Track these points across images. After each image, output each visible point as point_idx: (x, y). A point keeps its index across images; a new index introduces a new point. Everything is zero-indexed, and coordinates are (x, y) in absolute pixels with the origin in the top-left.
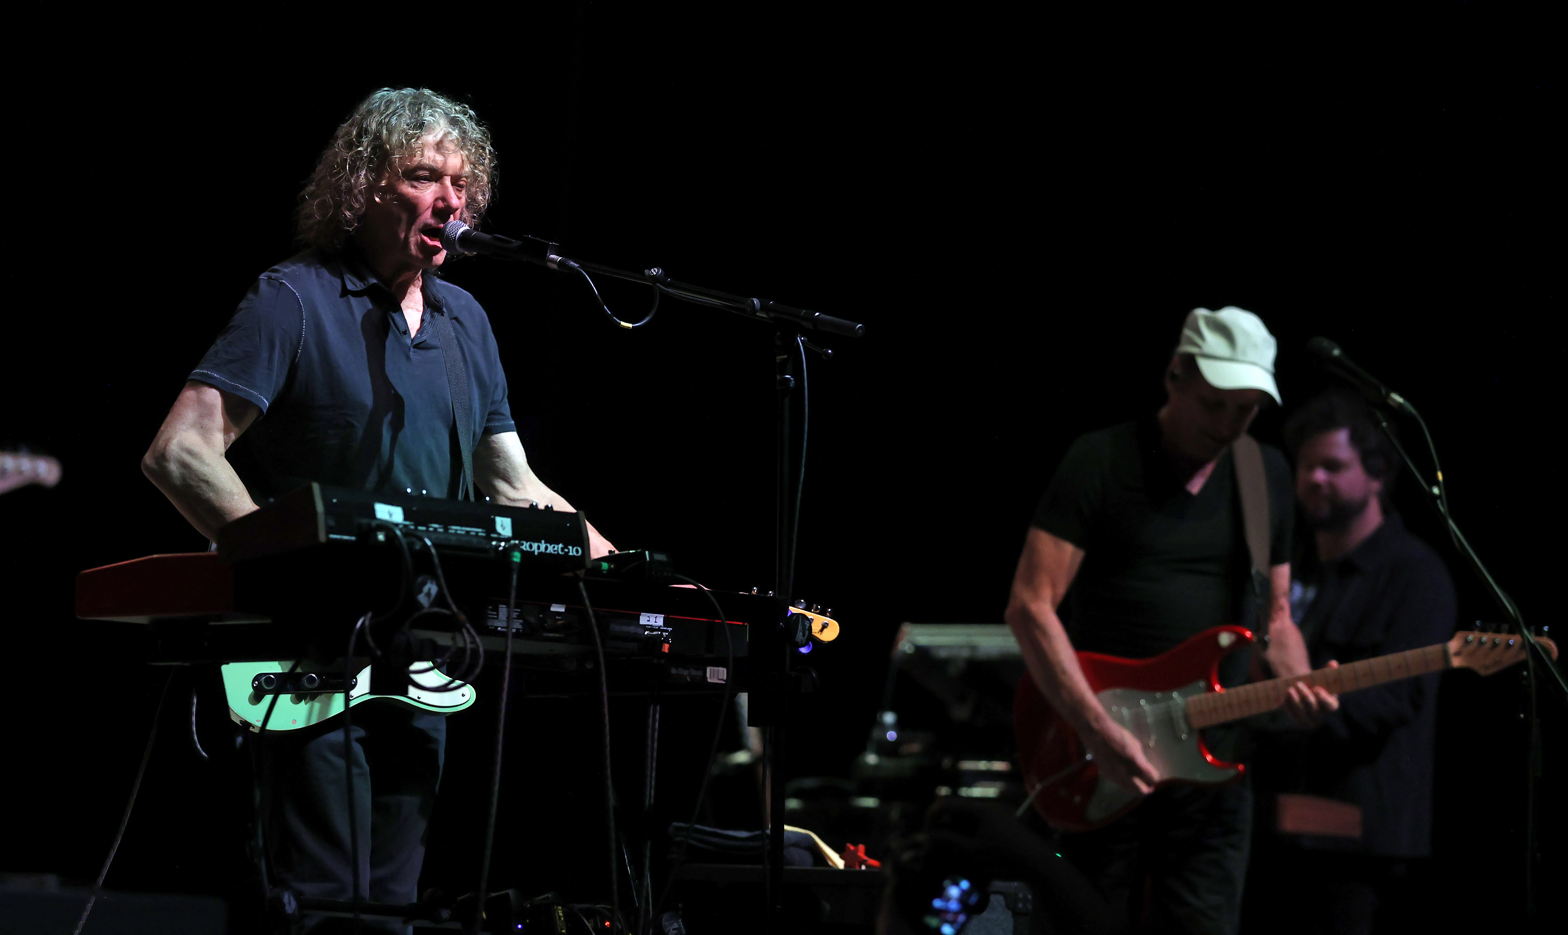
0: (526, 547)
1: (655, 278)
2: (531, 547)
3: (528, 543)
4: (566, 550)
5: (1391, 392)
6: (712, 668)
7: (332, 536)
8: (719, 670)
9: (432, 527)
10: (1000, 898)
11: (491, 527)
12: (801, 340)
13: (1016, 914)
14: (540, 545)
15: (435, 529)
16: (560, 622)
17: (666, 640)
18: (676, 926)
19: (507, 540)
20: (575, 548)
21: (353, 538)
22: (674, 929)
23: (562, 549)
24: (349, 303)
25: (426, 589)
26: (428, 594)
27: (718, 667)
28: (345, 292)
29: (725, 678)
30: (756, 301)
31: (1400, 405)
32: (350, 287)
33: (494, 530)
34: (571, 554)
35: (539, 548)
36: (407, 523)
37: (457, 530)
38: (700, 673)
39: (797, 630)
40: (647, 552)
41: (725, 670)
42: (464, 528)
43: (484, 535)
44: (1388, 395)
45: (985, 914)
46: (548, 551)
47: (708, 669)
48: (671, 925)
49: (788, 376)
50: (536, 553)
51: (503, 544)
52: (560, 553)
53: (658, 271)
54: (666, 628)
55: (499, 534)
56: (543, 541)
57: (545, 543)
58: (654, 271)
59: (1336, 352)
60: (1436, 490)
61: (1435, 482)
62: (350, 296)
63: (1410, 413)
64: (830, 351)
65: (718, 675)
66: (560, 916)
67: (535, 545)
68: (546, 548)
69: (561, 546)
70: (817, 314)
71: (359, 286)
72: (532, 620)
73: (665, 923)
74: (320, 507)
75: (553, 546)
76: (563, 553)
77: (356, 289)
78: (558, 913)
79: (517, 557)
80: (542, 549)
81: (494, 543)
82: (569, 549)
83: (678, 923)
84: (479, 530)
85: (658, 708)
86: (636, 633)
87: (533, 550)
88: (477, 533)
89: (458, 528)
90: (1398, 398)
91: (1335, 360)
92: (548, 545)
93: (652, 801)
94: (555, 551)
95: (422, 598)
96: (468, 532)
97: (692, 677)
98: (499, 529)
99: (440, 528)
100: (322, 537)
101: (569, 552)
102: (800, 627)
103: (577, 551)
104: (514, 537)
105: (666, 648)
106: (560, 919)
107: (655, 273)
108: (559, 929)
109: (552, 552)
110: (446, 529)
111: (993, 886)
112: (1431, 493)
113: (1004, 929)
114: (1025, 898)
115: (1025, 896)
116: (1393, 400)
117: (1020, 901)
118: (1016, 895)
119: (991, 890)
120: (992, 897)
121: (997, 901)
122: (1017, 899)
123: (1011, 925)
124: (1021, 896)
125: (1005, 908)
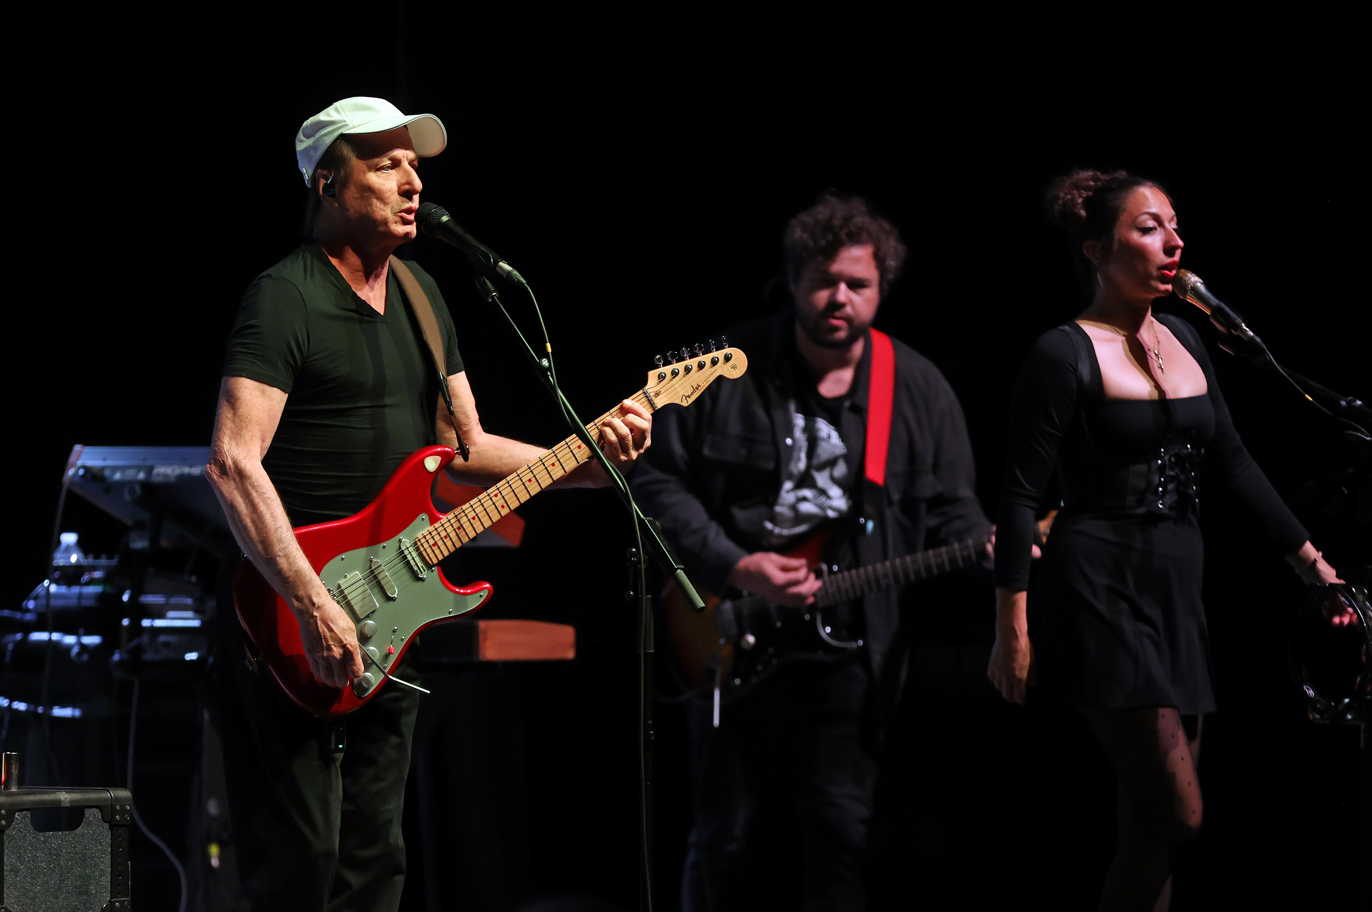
5: (500, 260)
10: (96, 811)
13: (113, 826)
31: (509, 273)
44: (496, 262)
45: (80, 830)
59: (445, 218)
60: (545, 362)
61: (543, 353)
63: (519, 281)
90: (506, 267)
91: (444, 226)
111: (86, 800)
112: (540, 364)
113: (101, 843)
114: (123, 811)
115: (123, 807)
116: (501, 268)
117: (118, 812)
118: (113, 807)
119: (85, 804)
120: (87, 812)
121: (92, 815)
122: (113, 811)
123: (109, 840)
124: (118, 807)
125: (102, 821)
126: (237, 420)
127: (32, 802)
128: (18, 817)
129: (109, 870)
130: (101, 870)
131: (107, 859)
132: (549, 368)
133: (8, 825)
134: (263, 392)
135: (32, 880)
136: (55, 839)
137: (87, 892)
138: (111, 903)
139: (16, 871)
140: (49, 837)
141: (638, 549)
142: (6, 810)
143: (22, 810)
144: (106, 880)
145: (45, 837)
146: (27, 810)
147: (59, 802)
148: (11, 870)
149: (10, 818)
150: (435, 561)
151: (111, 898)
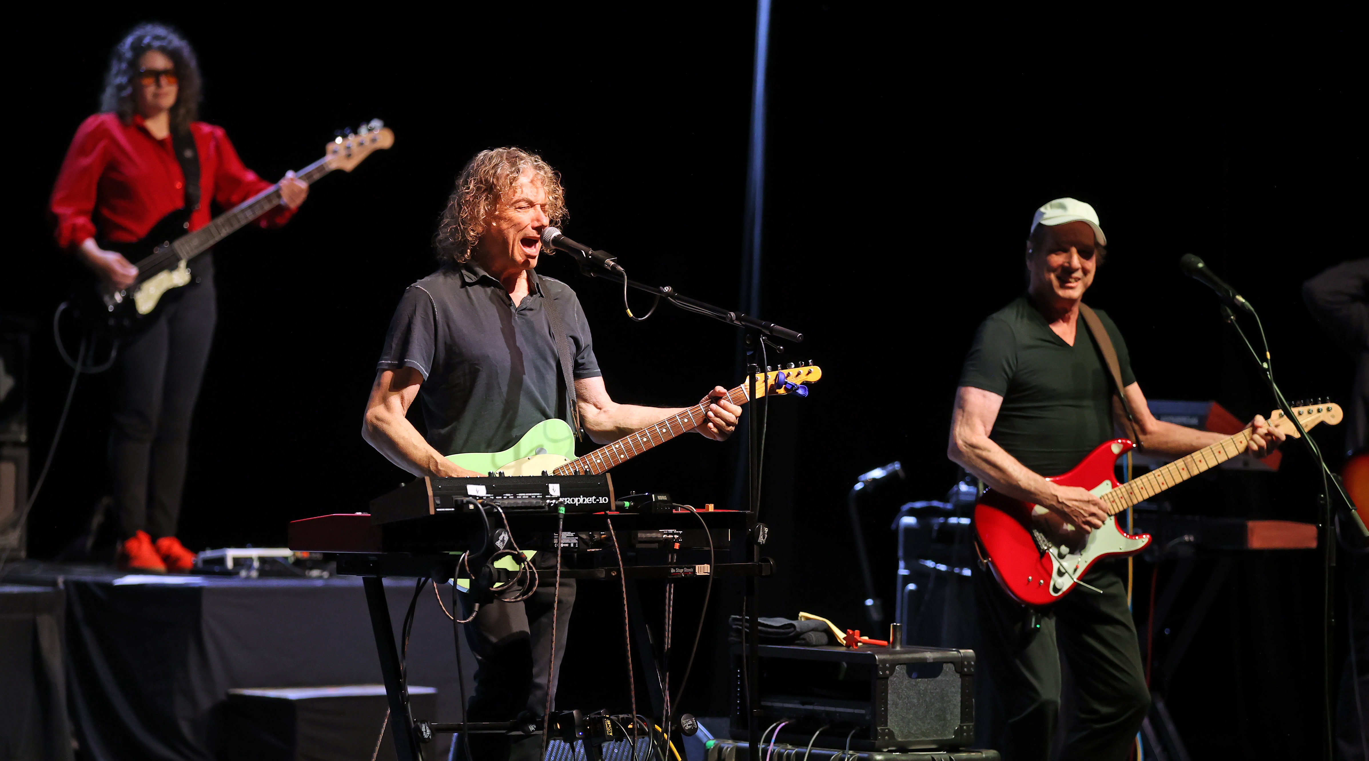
0: (570, 502)
1: (668, 294)
2: (573, 501)
3: (572, 499)
4: (598, 500)
5: (1237, 295)
6: (700, 566)
7: (438, 510)
8: (704, 567)
9: (505, 496)
10: (951, 666)
11: (546, 492)
12: (762, 339)
13: (963, 675)
14: (579, 498)
15: (508, 497)
16: (603, 536)
17: (677, 541)
18: (690, 722)
19: (557, 498)
20: (604, 498)
21: (453, 509)
22: (689, 725)
23: (595, 500)
24: (467, 291)
25: (501, 538)
26: (503, 541)
27: (704, 564)
28: (464, 284)
29: (709, 572)
30: (733, 314)
31: (1242, 303)
32: (467, 280)
33: (548, 493)
34: (601, 502)
35: (579, 501)
36: (489, 495)
37: (522, 496)
38: (691, 570)
39: (759, 535)
40: (653, 495)
41: (709, 566)
42: (527, 494)
43: (541, 497)
44: (1234, 296)
45: (940, 678)
46: (585, 503)
47: (697, 567)
48: (687, 722)
49: (754, 364)
50: (577, 505)
51: (554, 501)
52: (594, 502)
53: (669, 288)
54: (678, 532)
55: (551, 495)
56: (581, 496)
57: (583, 497)
58: (667, 289)
59: (1201, 265)
60: (1265, 365)
61: (1264, 359)
62: (467, 287)
63: (1249, 310)
64: (781, 348)
65: (704, 570)
66: (608, 725)
67: (576, 500)
68: (584, 500)
69: (594, 498)
70: (772, 325)
71: (474, 279)
72: (584, 536)
73: (683, 721)
74: (430, 492)
75: (588, 498)
76: (596, 502)
77: (472, 281)
78: (607, 722)
79: (562, 510)
80: (581, 501)
81: (548, 501)
82: (599, 499)
83: (692, 720)
84: (539, 494)
85: (673, 585)
86: (657, 537)
87: (574, 503)
88: (536, 496)
89: (524, 494)
90: (1240, 298)
91: (1200, 270)
92: (585, 498)
93: (669, 647)
94: (590, 502)
95: (498, 544)
96: (530, 496)
97: (686, 573)
98: (551, 492)
99: (511, 496)
100: (432, 512)
101: (600, 501)
102: (761, 533)
103: (605, 500)
104: (561, 496)
105: (677, 546)
106: (608, 726)
107: (667, 291)
108: (608, 733)
109: (589, 503)
110: (515, 497)
111: (943, 658)
112: (1262, 367)
113: (954, 686)
114: (969, 665)
115: (969, 663)
116: (1238, 300)
117: (966, 666)
118: (962, 663)
119: (944, 661)
120: (945, 665)
121: (948, 668)
122: (963, 666)
123: (959, 684)
124: (966, 663)
125: (955, 672)
126: (965, 415)
127: (908, 659)
128: (898, 669)
129: (959, 705)
130: (954, 705)
131: (959, 698)
132: (1268, 370)
133: (891, 674)
134: (984, 396)
135: (907, 711)
136: (923, 683)
137: (945, 719)
138: (961, 727)
139: (896, 705)
140: (918, 682)
141: (1325, 495)
142: (890, 665)
143: (901, 664)
144: (958, 711)
145: (916, 682)
146: (904, 664)
147: (926, 659)
148: (893, 704)
149: (892, 669)
150: (1113, 513)
151: (961, 723)
